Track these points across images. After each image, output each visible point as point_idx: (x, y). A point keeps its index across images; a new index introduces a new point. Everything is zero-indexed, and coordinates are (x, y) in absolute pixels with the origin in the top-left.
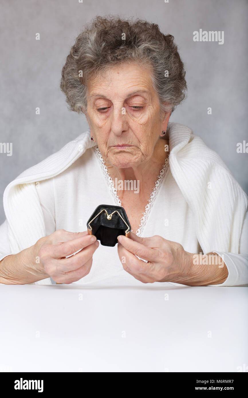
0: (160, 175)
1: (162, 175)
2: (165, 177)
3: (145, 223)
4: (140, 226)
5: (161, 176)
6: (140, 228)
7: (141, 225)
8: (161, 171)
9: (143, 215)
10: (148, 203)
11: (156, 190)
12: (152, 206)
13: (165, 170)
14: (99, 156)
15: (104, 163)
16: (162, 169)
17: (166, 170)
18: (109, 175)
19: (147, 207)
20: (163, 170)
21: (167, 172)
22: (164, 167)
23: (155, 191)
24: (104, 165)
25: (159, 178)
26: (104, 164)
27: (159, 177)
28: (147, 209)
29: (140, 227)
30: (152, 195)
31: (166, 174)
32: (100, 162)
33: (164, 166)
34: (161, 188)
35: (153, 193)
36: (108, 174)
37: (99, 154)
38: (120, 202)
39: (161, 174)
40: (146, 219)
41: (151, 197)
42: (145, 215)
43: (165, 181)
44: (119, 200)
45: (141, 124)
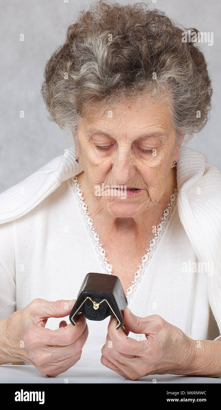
0: (163, 216)
1: (166, 217)
2: (171, 218)
3: (139, 280)
4: (133, 282)
5: (165, 218)
6: (133, 285)
7: (134, 281)
8: (165, 210)
9: (138, 269)
10: (146, 252)
11: (157, 236)
12: (151, 257)
13: (170, 210)
14: (77, 190)
15: (82, 199)
16: (167, 209)
17: (171, 210)
18: (88, 215)
19: (144, 258)
20: (167, 210)
21: (174, 212)
22: (169, 206)
23: (156, 237)
24: (82, 202)
25: (162, 221)
26: (83, 200)
27: (163, 219)
28: (143, 261)
29: (133, 284)
30: (152, 242)
31: (172, 216)
32: (78, 198)
33: (169, 205)
34: (164, 234)
35: (154, 240)
36: (88, 214)
37: (77, 188)
38: (103, 252)
39: (165, 215)
40: (142, 274)
41: (150, 246)
42: (141, 269)
43: (170, 225)
44: (102, 250)
45: (152, 168)
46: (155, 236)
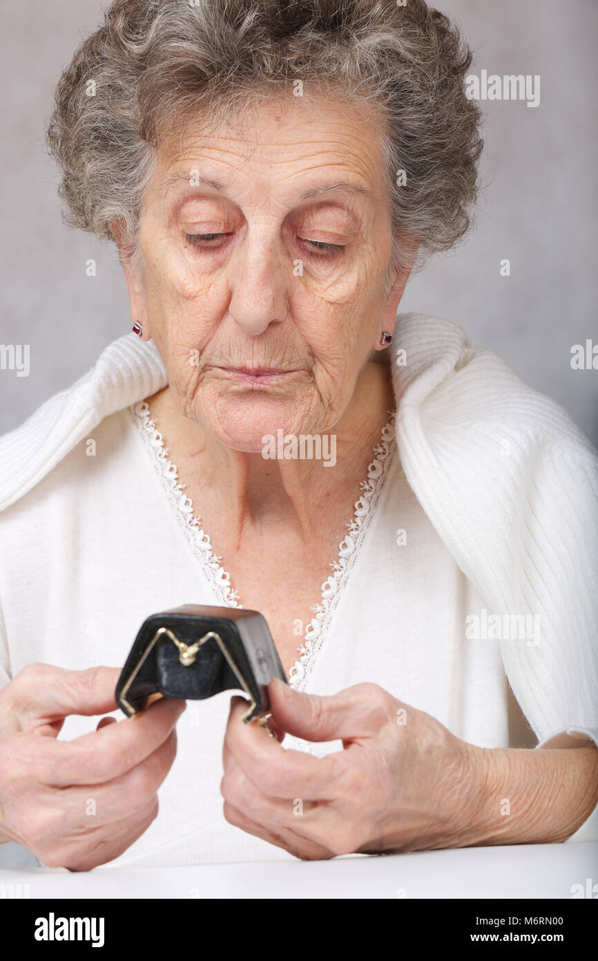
0: (368, 479)
1: (376, 481)
2: (387, 484)
3: (319, 642)
4: (303, 650)
5: (372, 483)
6: (303, 658)
7: (305, 647)
8: (371, 465)
9: (314, 615)
10: (331, 572)
11: (357, 529)
12: (345, 583)
13: (383, 463)
14: (150, 435)
15: (164, 453)
16: (375, 461)
17: (386, 464)
18: (180, 489)
19: (328, 587)
20: (375, 463)
21: (393, 468)
22: (379, 454)
23: (354, 533)
24: (164, 460)
25: (365, 490)
26: (166, 457)
27: (367, 487)
28: (326, 594)
29: (303, 655)
30: (345, 546)
31: (390, 477)
32: (152, 452)
33: (380, 450)
34: (375, 520)
35: (348, 540)
36: (179, 486)
37: (149, 429)
38: (224, 577)
39: (372, 475)
40: (324, 627)
41: (341, 554)
42: (322, 614)
43: (388, 498)
44: (221, 571)
45: (332, 303)
46: (352, 530)
